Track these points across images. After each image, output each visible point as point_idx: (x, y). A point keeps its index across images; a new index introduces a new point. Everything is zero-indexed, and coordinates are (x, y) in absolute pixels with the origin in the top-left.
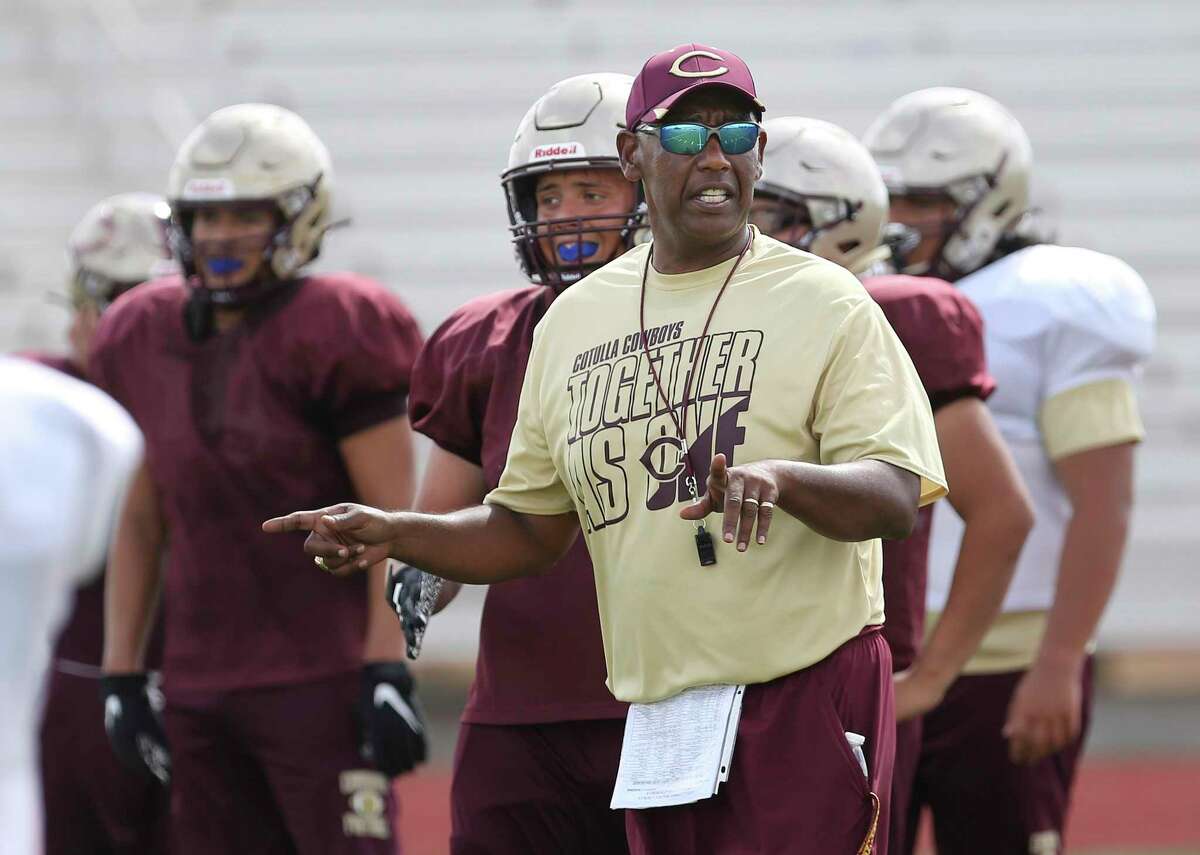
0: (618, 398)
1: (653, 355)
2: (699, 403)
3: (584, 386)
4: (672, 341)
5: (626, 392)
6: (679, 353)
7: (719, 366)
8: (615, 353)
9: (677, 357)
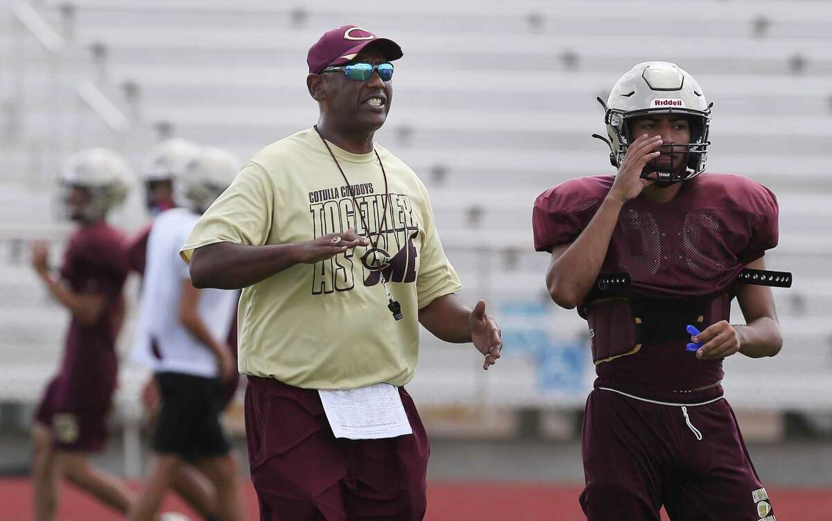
0: (348, 222)
1: (359, 201)
2: (396, 233)
3: (323, 211)
4: (370, 194)
5: (351, 219)
6: (375, 202)
7: (400, 212)
8: (337, 196)
9: (375, 204)
